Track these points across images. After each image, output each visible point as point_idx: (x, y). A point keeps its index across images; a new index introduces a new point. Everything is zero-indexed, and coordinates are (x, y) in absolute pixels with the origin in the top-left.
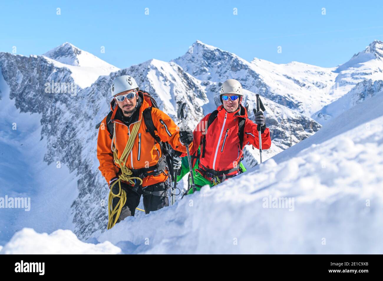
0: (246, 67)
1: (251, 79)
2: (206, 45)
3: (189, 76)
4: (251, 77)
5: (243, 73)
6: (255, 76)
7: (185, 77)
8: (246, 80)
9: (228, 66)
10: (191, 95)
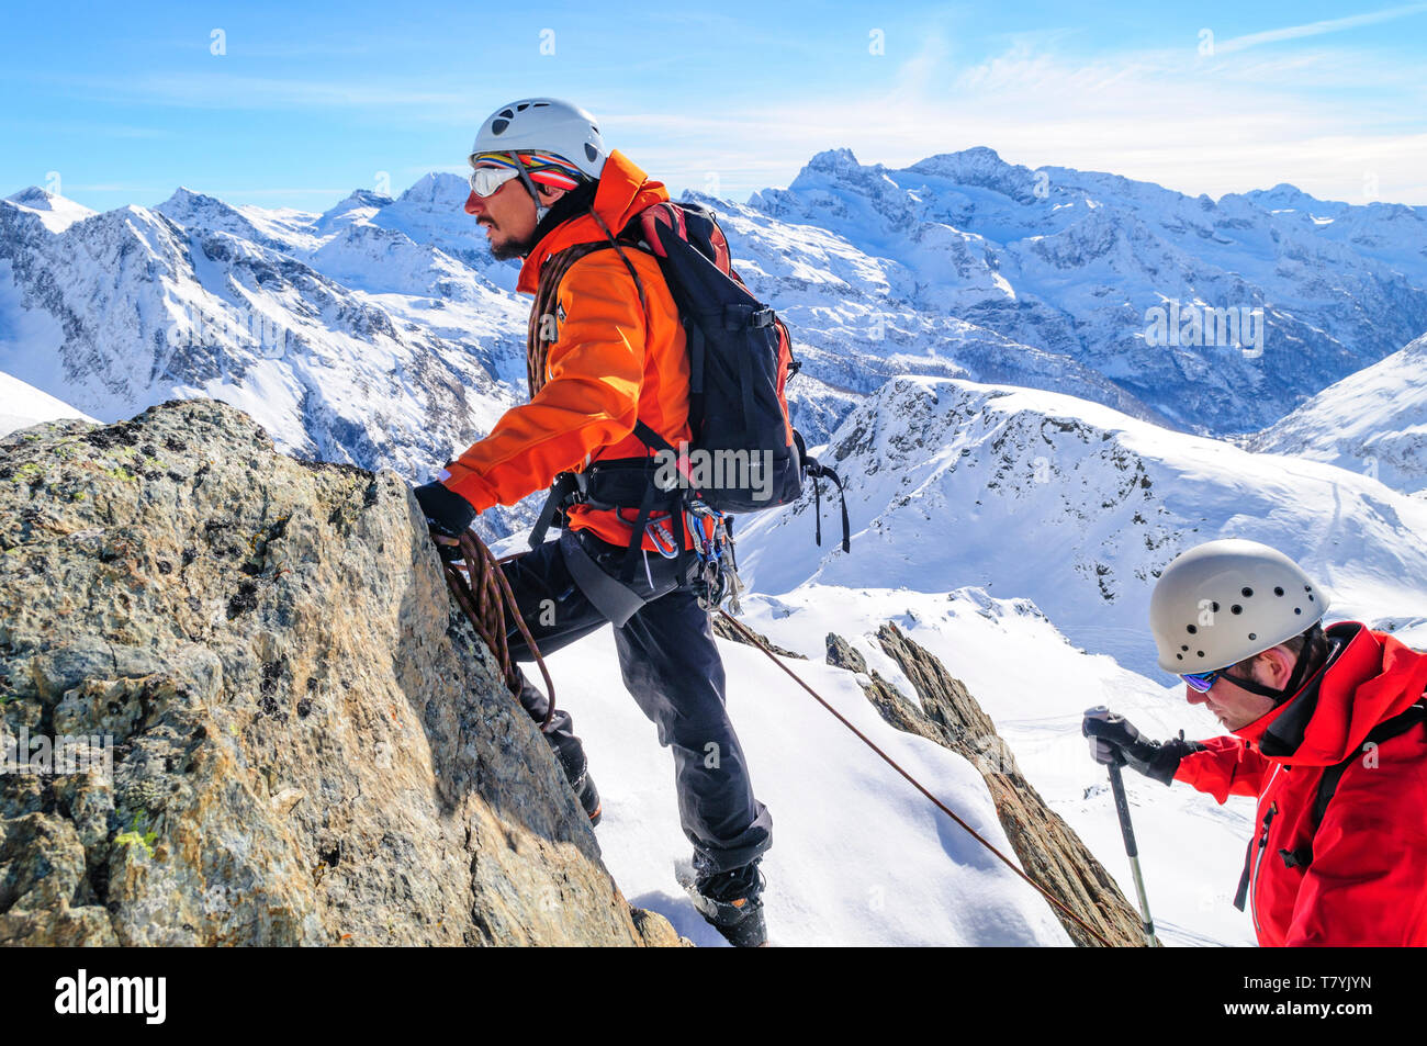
0: (234, 213)
1: (241, 224)
2: (191, 191)
3: (172, 221)
4: (240, 222)
5: (231, 219)
6: (245, 221)
7: (168, 222)
8: (235, 225)
9: (216, 212)
10: (176, 240)
